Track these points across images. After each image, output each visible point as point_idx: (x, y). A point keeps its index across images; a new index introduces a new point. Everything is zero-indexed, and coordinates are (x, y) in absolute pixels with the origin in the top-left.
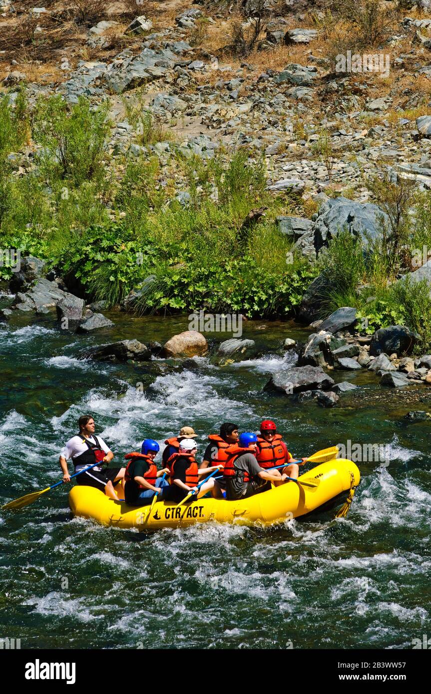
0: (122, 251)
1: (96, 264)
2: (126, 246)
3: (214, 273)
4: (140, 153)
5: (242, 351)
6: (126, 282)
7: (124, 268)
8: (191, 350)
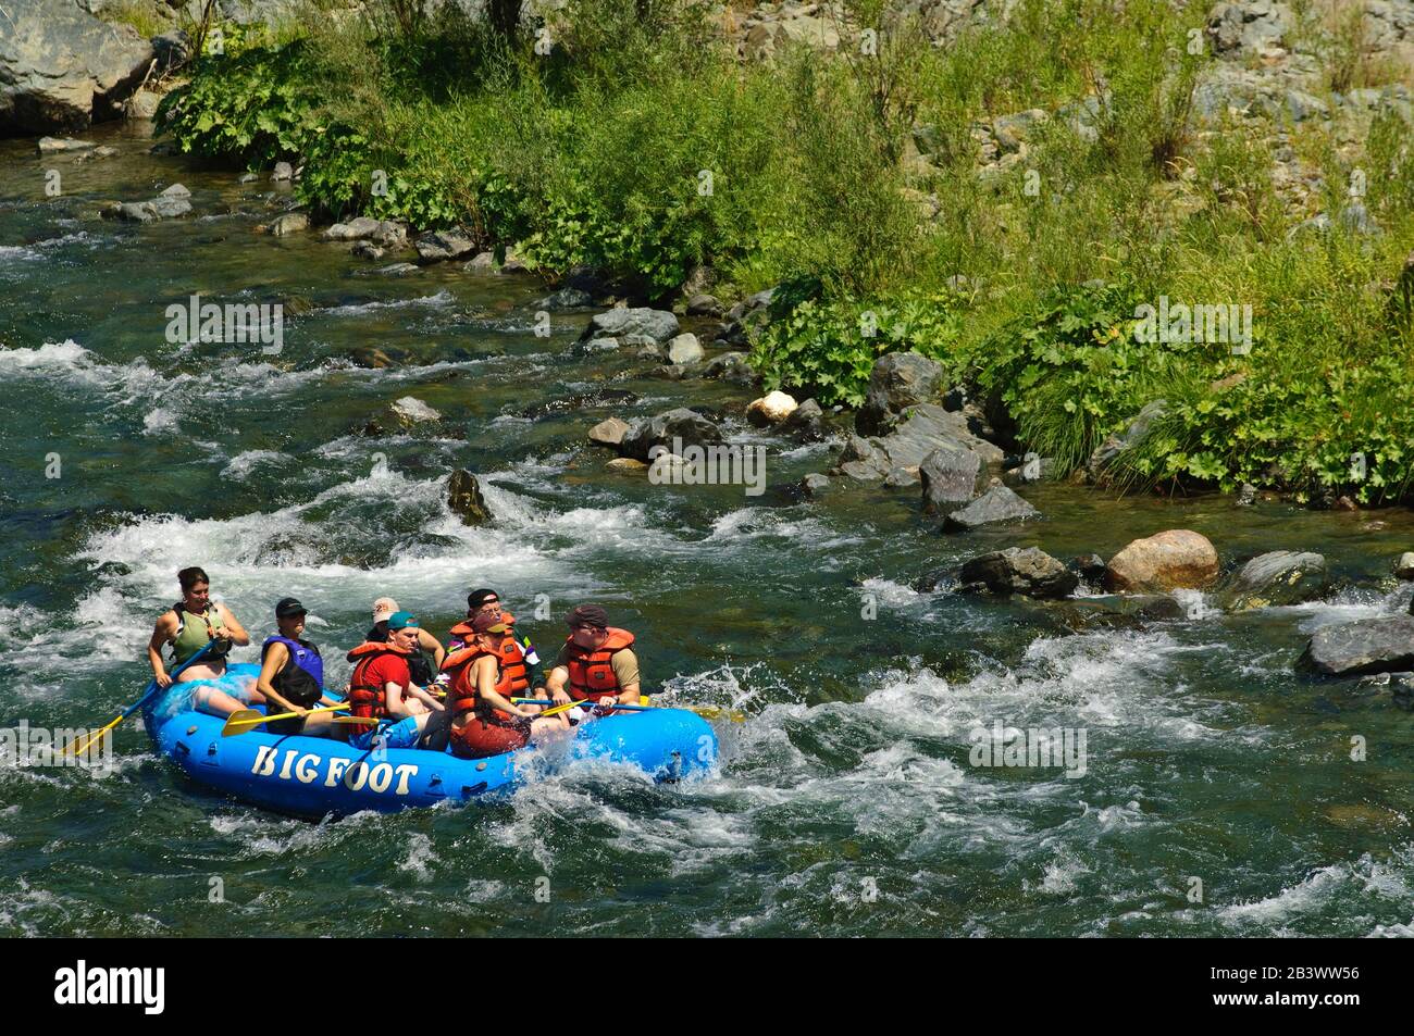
0: (1111, 341)
1: (1045, 372)
2: (1122, 330)
3: (1302, 397)
4: (1307, 112)
5: (1292, 581)
6: (1101, 415)
7: (1100, 383)
8: (1176, 575)
